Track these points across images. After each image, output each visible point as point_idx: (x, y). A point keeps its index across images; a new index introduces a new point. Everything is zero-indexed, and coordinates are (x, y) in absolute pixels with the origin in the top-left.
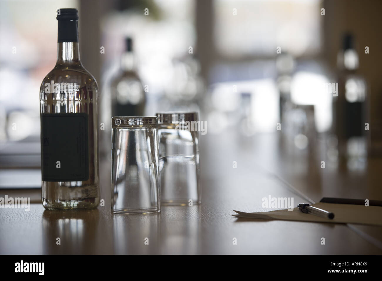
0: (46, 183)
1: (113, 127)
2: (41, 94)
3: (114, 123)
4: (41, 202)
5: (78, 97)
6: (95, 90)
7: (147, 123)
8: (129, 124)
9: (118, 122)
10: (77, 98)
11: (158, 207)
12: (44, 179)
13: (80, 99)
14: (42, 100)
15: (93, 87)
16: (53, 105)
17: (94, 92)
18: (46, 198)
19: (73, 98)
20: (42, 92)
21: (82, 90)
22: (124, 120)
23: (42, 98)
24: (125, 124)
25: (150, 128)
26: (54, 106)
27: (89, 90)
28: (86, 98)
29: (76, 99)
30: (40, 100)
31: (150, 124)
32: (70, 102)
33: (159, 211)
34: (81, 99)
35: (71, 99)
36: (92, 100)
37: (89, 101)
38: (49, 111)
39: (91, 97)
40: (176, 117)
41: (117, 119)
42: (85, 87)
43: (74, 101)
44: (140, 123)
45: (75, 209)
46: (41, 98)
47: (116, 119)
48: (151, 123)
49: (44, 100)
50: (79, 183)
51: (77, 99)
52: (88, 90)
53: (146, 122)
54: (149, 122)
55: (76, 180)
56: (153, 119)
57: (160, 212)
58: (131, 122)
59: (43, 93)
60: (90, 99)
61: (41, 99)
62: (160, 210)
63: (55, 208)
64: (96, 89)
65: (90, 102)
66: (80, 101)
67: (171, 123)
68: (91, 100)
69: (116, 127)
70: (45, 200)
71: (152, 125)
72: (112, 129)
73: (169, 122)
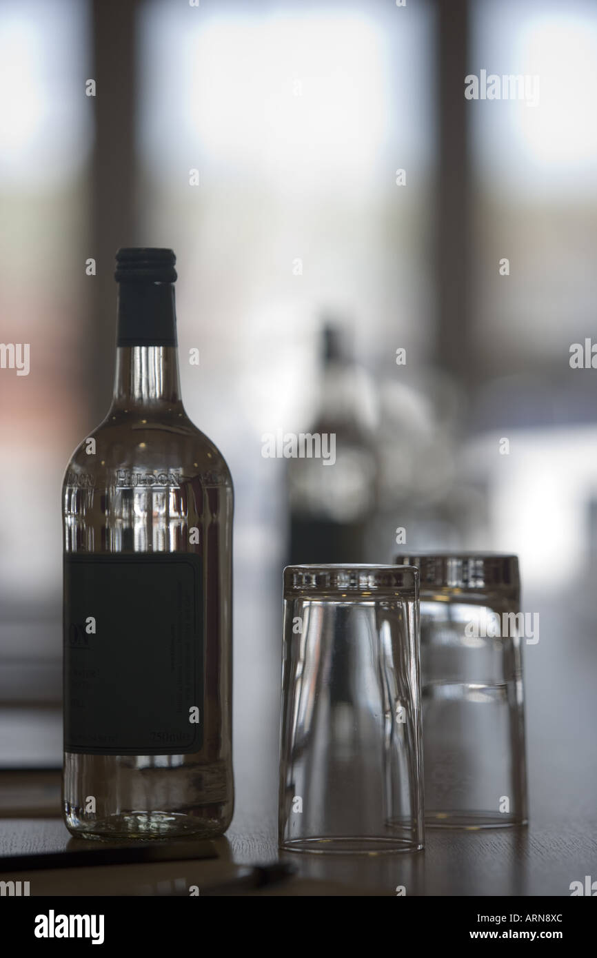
0: (79, 758)
1: (286, 596)
2: (67, 497)
3: (292, 584)
4: (60, 815)
5: (178, 509)
6: (226, 486)
7: (389, 585)
8: (337, 588)
9: (304, 580)
10: (175, 511)
11: (415, 835)
12: (72, 744)
13: (183, 514)
14: (70, 514)
15: (219, 479)
16: (104, 527)
17: (221, 494)
18: (76, 804)
19: (162, 511)
20: (70, 492)
21: (190, 486)
22: (325, 576)
23: (69, 509)
24: (325, 588)
25: (393, 600)
26: (108, 530)
27: (209, 487)
28: (200, 513)
29: (172, 513)
30: (64, 516)
31: (397, 588)
32: (154, 520)
33: (420, 847)
34: (186, 514)
35: (158, 513)
36: (217, 518)
37: (208, 519)
38: (90, 546)
39: (215, 508)
40: (458, 567)
41: (300, 573)
42: (198, 477)
43: (168, 519)
44: (370, 585)
45: (163, 837)
46: (66, 508)
47: (297, 573)
48: (400, 585)
49: (75, 516)
50: (177, 760)
51: (177, 514)
52: (205, 487)
53: (386, 582)
54: (394, 581)
55: (169, 752)
56: (404, 575)
57: (423, 849)
58: (343, 583)
59: (73, 496)
60: (212, 514)
61: (66, 512)
62: (424, 843)
63: (102, 835)
64: (227, 483)
65: (212, 522)
66: (182, 518)
67: (445, 584)
68: (213, 517)
69: (297, 596)
70: (72, 809)
71: (402, 591)
72: (285, 601)
73: (439, 582)
